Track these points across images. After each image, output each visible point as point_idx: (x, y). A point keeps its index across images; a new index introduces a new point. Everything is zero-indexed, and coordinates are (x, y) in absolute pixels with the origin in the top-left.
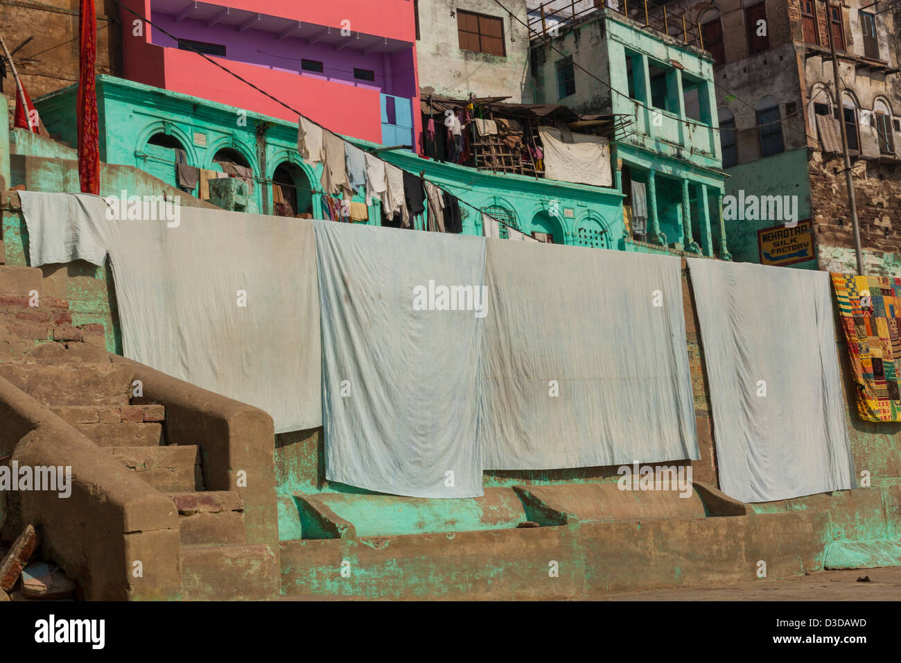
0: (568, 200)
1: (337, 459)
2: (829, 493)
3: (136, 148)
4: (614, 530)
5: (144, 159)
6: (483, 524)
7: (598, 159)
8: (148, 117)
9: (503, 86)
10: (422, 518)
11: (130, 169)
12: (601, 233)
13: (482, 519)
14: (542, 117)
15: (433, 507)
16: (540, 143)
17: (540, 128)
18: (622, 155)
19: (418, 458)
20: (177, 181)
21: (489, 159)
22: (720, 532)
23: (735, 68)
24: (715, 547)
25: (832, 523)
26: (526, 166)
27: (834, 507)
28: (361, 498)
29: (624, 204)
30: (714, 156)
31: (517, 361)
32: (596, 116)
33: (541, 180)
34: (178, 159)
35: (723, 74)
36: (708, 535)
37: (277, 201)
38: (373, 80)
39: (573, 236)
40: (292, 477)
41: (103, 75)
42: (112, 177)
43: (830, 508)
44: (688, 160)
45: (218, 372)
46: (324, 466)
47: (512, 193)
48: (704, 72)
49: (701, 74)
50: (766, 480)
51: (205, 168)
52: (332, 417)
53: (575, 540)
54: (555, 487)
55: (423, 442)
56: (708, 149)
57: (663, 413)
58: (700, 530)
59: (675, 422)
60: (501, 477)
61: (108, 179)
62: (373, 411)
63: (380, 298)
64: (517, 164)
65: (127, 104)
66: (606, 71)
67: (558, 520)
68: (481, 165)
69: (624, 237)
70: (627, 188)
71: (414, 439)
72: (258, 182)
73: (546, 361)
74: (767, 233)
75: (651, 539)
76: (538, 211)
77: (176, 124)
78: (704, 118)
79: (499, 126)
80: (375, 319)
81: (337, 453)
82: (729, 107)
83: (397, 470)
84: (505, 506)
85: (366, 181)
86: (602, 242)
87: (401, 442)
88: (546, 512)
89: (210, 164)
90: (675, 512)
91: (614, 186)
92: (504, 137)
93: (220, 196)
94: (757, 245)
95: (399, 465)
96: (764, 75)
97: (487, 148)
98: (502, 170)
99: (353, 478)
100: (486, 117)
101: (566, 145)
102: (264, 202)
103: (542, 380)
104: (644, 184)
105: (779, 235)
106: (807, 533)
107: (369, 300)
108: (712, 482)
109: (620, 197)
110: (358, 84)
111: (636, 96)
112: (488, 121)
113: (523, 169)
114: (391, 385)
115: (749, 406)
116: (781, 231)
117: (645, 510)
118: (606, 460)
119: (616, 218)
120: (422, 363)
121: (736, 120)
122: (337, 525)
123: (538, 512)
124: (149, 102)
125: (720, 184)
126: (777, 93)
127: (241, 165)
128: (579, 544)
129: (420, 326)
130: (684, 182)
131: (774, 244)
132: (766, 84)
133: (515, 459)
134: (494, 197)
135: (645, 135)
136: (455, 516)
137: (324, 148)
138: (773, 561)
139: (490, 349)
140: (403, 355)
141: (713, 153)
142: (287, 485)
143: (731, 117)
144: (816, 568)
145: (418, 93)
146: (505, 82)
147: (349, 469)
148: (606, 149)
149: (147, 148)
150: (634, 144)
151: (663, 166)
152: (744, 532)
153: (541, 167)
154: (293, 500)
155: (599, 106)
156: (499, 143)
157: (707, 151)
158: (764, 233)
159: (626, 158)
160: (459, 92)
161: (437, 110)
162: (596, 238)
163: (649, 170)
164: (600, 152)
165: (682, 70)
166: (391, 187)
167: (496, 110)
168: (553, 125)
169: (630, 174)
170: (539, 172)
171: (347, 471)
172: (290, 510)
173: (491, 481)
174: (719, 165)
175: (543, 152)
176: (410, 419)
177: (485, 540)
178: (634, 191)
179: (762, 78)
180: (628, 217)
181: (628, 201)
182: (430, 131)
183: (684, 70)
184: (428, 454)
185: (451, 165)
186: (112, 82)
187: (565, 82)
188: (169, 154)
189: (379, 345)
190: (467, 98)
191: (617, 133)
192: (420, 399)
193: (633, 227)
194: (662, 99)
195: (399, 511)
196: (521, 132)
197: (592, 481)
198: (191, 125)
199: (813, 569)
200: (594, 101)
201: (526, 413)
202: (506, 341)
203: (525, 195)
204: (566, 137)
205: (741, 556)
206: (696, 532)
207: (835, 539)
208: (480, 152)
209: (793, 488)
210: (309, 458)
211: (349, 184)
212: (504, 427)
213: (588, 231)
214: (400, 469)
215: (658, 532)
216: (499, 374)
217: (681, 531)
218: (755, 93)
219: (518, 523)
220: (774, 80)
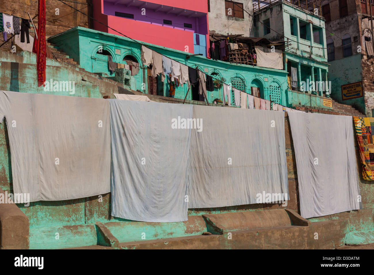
0: (266, 75)
1: (117, 207)
2: (349, 212)
3: (92, 55)
4: (245, 236)
5: (95, 59)
6: (186, 233)
7: (278, 59)
8: (97, 43)
9: (242, 30)
10: (157, 232)
11: (66, 68)
12: (279, 87)
13: (185, 231)
14: (256, 42)
15: (163, 227)
16: (255, 52)
17: (255, 46)
18: (287, 57)
19: (156, 205)
20: (108, 68)
21: (235, 59)
22: (295, 234)
23: (334, 23)
24: (293, 241)
25: (349, 224)
26: (249, 61)
27: (350, 217)
28: (128, 224)
29: (288, 76)
30: (324, 57)
31: (206, 160)
32: (277, 42)
33: (255, 67)
34: (109, 60)
35: (330, 25)
36: (290, 236)
37: (149, 76)
38: (192, 28)
39: (267, 89)
40: (95, 215)
41: (78, 27)
42: (58, 72)
43: (349, 218)
44: (314, 59)
45: (58, 170)
46: (111, 210)
47: (244, 72)
48: (321, 25)
49: (320, 25)
50: (321, 207)
51: (120, 63)
52: (115, 188)
53: (227, 241)
54: (222, 214)
55: (159, 198)
56: (322, 55)
57: (275, 181)
58: (286, 234)
59: (279, 184)
60: (197, 211)
61: (56, 72)
62: (134, 185)
63: (140, 134)
64: (246, 61)
65: (88, 38)
66: (282, 24)
67: (220, 232)
68: (232, 61)
69: (288, 89)
70: (289, 70)
71: (154, 197)
72: (141, 68)
73: (219, 159)
74: (345, 86)
75: (263, 239)
76: (254, 79)
77: (108, 46)
78: (321, 42)
79: (239, 46)
80: (137, 143)
81: (117, 204)
82: (332, 38)
83: (146, 211)
84: (197, 224)
85: (171, 71)
86: (279, 91)
87: (148, 198)
88: (215, 228)
89: (122, 62)
90: (277, 224)
91: (284, 69)
92: (241, 50)
93: (119, 76)
94: (341, 91)
95: (147, 208)
96: (345, 25)
97: (234, 55)
98: (240, 63)
99: (125, 215)
100: (234, 42)
101: (265, 53)
102: (143, 76)
103: (217, 168)
104: (296, 68)
105: (349, 87)
106: (338, 230)
107: (134, 135)
108: (296, 209)
109: (286, 73)
110: (186, 29)
111: (294, 34)
112: (235, 44)
113: (248, 63)
114: (143, 173)
115: (316, 175)
116: (350, 86)
117: (263, 224)
118: (246, 202)
119: (284, 81)
120: (159, 163)
121: (334, 43)
122: (110, 240)
123: (212, 228)
124: (97, 37)
125: (326, 68)
126: (350, 32)
127: (135, 62)
128: (228, 243)
129: (159, 146)
130: (312, 67)
131: (347, 91)
132: (346, 29)
133: (203, 203)
134: (237, 74)
135: (297, 49)
136: (173, 230)
137: (153, 58)
138: (320, 245)
139: (194, 155)
140: (150, 159)
141: (324, 56)
142: (93, 219)
143: (332, 42)
144: (341, 245)
145: (209, 32)
146: (243, 28)
147: (122, 211)
148: (281, 55)
149: (96, 56)
150: (292, 53)
151: (304, 61)
152: (306, 233)
153: (255, 62)
154: (95, 226)
155: (279, 38)
156: (239, 53)
157: (321, 55)
158: (344, 87)
159: (289, 58)
160: (225, 32)
161: (216, 40)
162: (277, 89)
163: (298, 63)
164: (279, 56)
165: (312, 24)
166: (183, 74)
167: (238, 40)
168: (261, 45)
169: (291, 64)
170: (255, 64)
171: (121, 212)
172: (93, 231)
173: (192, 213)
174: (326, 60)
175: (256, 56)
176: (152, 188)
177: (183, 244)
178: (292, 71)
179: (345, 27)
180: (290, 81)
181: (290, 75)
182: (212, 48)
183: (313, 24)
184: (161, 203)
185: (219, 61)
186: (82, 29)
187: (266, 28)
188: (105, 58)
189: (138, 155)
190: (227, 35)
191: (286, 48)
192: (158, 179)
193: (292, 85)
194: (304, 35)
195: (146, 229)
196: (248, 48)
197: (240, 211)
198: (115, 46)
199: (339, 245)
200: (277, 36)
201: (209, 183)
202: (201, 151)
203: (249, 73)
204: (266, 50)
205: (305, 245)
206: (284, 235)
207: (350, 231)
208: (231, 56)
209: (332, 210)
210: (104, 206)
211: (164, 73)
212: (199, 189)
213: (273, 87)
214: (147, 210)
215: (266, 236)
216: (197, 166)
217: (277, 235)
218: (342, 33)
219: (203, 232)
220: (349, 28)
